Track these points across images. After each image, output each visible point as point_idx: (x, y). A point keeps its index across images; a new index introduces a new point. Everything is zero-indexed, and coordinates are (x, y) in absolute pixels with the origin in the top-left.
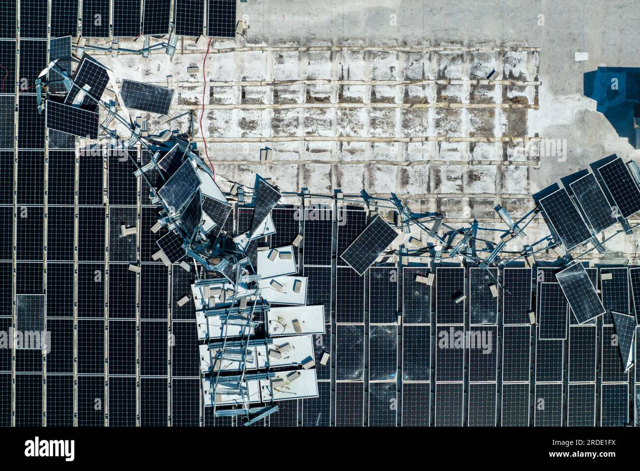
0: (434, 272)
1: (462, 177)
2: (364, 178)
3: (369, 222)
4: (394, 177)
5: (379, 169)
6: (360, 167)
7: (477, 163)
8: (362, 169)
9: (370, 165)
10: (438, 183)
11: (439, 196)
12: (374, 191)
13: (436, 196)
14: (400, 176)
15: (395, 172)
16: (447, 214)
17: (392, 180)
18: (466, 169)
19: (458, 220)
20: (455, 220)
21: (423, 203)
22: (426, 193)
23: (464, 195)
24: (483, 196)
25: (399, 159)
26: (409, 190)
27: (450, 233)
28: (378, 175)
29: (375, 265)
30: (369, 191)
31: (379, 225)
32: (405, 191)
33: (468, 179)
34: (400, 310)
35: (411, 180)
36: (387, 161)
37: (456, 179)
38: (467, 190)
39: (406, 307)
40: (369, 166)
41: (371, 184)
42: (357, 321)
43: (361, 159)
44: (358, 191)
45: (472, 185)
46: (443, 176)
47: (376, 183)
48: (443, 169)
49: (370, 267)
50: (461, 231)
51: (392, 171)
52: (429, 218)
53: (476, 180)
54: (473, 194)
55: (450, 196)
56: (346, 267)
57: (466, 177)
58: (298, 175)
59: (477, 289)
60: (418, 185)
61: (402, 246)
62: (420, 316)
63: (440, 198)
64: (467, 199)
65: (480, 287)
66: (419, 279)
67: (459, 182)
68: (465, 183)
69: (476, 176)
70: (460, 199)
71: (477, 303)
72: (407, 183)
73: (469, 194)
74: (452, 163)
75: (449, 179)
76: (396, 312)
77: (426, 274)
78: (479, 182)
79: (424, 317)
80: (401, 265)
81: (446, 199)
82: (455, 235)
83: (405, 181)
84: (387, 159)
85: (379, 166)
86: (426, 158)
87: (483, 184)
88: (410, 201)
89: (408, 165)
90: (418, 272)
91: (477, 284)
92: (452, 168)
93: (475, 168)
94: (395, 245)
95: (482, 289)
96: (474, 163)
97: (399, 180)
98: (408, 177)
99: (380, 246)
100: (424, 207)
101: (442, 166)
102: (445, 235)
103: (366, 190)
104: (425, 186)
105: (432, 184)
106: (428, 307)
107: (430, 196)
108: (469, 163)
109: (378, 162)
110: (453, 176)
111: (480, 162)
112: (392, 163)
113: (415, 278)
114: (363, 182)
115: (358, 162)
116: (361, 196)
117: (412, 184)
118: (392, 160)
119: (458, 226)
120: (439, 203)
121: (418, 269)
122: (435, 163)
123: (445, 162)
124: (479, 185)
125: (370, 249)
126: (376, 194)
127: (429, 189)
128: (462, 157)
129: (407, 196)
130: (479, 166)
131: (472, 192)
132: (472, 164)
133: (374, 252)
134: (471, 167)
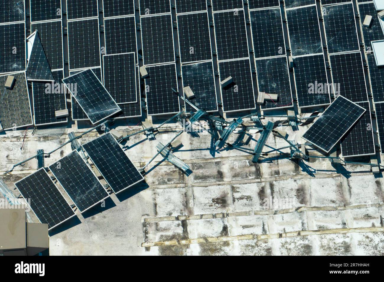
0: (258, 104)
1: (234, 201)
2: (350, 192)
3: (338, 146)
4: (314, 195)
5: (333, 202)
6: (356, 202)
7: (217, 216)
8: (353, 201)
9: (345, 206)
10: (262, 193)
11: (259, 180)
12: (336, 180)
13: (263, 180)
14: (308, 197)
15: (313, 200)
16: (248, 164)
17: (316, 191)
18: (230, 209)
19: (234, 158)
20: (238, 158)
21: (277, 173)
22: (274, 182)
23: (229, 183)
24: (207, 184)
25: (311, 213)
26: (295, 183)
27: (242, 144)
28: (333, 196)
29: (324, 107)
30: (343, 179)
31: (326, 143)
32: (300, 182)
33: (226, 198)
34: (291, 71)
35: (294, 193)
36: (324, 210)
37: (241, 198)
38: (227, 188)
39: (286, 72)
40: (346, 204)
41: (340, 186)
42: (337, 56)
43: (357, 210)
44: (354, 179)
45: (221, 193)
46: (256, 199)
47: (335, 188)
48: (257, 207)
49: (331, 104)
50: (230, 147)
51: (318, 200)
52: (270, 156)
53: (218, 199)
54: (219, 185)
55: (246, 181)
56: (358, 102)
57: (230, 200)
59: (208, 93)
60: (285, 189)
61: (295, 129)
62: (268, 66)
63: (258, 178)
64: (225, 179)
65: (204, 95)
66: (274, 97)
67: (237, 195)
68: (230, 195)
69: (217, 203)
70: (234, 179)
71: (207, 80)
72: (298, 190)
73: (224, 184)
74: (247, 214)
75: (249, 198)
76: (295, 66)
77: (267, 103)
78: (215, 197)
79: (264, 65)
80: (295, 109)
81: (250, 178)
82: (236, 142)
83: (301, 193)
84: (325, 212)
85: (333, 205)
86: (278, 217)
87: (208, 195)
88: (292, 173)
89: (299, 208)
90: (276, 104)
91: (208, 97)
92: (247, 209)
93: (220, 211)
94: (303, 130)
95: (201, 94)
96: (221, 216)
97: (307, 192)
98: (298, 196)
99: (323, 125)
100: (275, 169)
101: (258, 209)
102: (247, 143)
103: (345, 178)
104: (276, 189)
105: (268, 191)
106: (260, 74)
107: (270, 180)
108: (228, 215)
109: (336, 209)
110: (245, 201)
111: (214, 216)
112: (318, 208)
113: (278, 98)
114: (350, 188)
115: (359, 207)
116: (350, 173)
117: (292, 190)
118: (319, 212)
119: (233, 153)
120: (258, 174)
121: (276, 107)
122: (267, 213)
123: (255, 214)
124: (213, 194)
125: (333, 120)
126: (333, 177)
127: (272, 186)
128: (236, 220)
129: (296, 178)
130: (214, 213)
131: (220, 187)
132: (223, 214)
133: (328, 118)
134: (224, 211)
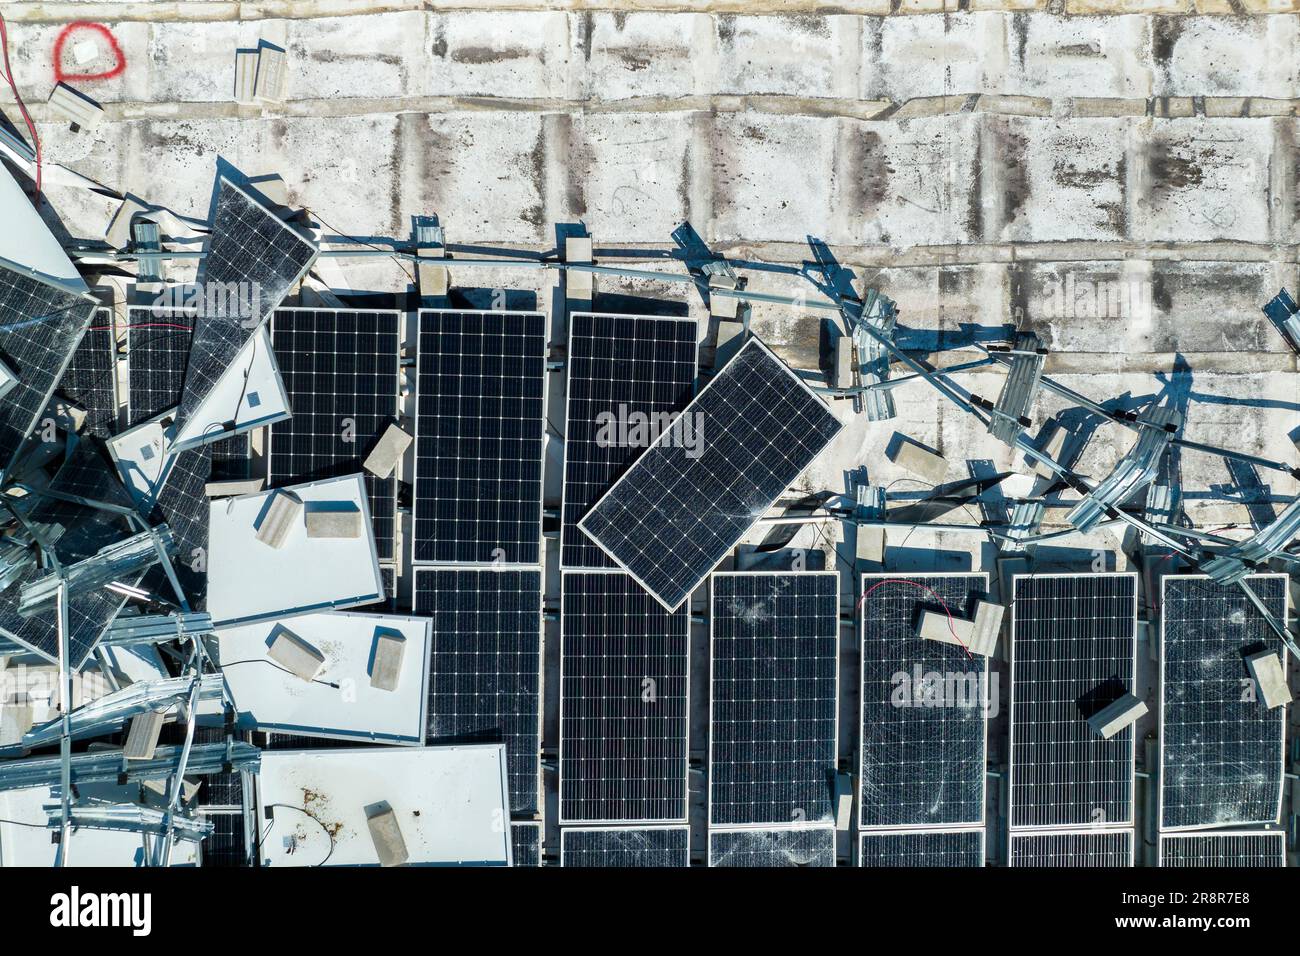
0: (1000, 597)
1: (1122, 168)
2: (686, 174)
3: (708, 370)
4: (822, 170)
5: (754, 133)
6: (671, 125)
7: (1187, 106)
8: (678, 129)
9: (714, 113)
10: (1016, 196)
11: (1023, 253)
12: (732, 228)
13: (1006, 253)
14: (846, 164)
15: (828, 147)
16: (1055, 332)
17: (811, 184)
18: (1137, 133)
19: (1107, 362)
20: (1091, 360)
21: (948, 282)
22: (964, 238)
23: (1131, 247)
24: (1214, 251)
25: (845, 90)
26: (889, 227)
27: (1068, 419)
28: (750, 158)
29: (735, 563)
30: (710, 233)
31: (754, 384)
32: (869, 231)
33: (1149, 180)
34: (849, 763)
35: (896, 184)
36: (792, 99)
37: (1094, 176)
38: (1142, 226)
39: (873, 750)
40: (709, 118)
41: (720, 201)
42: (654, 812)
43: (672, 90)
44: (660, 232)
45: (1167, 205)
46: (1039, 166)
47: (741, 194)
48: (1037, 131)
49: (712, 573)
50: (1120, 410)
51: (811, 144)
52: (975, 352)
53: (1181, 182)
54: (1171, 245)
55: (1069, 253)
56: (604, 571)
57: (1138, 168)
58: (396, 161)
59: (1193, 672)
60: (928, 203)
61: (859, 477)
62: (934, 788)
63: (1025, 262)
64: (1146, 268)
65: (1207, 662)
66: (935, 628)
67: (1108, 192)
68: (1136, 194)
69: (1183, 164)
70: (1114, 265)
71: (1190, 731)
72: (879, 196)
73: (1155, 245)
74: (1079, 107)
75: (1066, 176)
76: (830, 775)
77: (964, 604)
78: (1193, 192)
79: (953, 793)
80: (854, 566)
81: (1051, 268)
82: (1090, 428)
83: (870, 188)
84: (791, 88)
85: (755, 118)
86: (965, 83)
87: (1214, 199)
88: (893, 274)
89: (882, 116)
90: (928, 595)
91: (1194, 650)
92: (1076, 127)
93: (1179, 128)
94: (824, 471)
95: (1214, 671)
96: (1173, 107)
97: (846, 184)
98: (883, 168)
99: (756, 474)
100: (956, 301)
101: (1035, 121)
102: (1049, 428)
103: (697, 227)
104: (960, 207)
105: (992, 200)
106: (973, 750)
107: (982, 252)
108: (1150, 108)
109: (750, 101)
110: (1083, 164)
111: (1199, 105)
112: (813, 108)
113: (916, 623)
114: (683, 191)
115: (662, 102)
116: (675, 255)
117: (902, 200)
118: (812, 91)
119: (1105, 387)
120: (1021, 284)
121: (930, 582)
122: (1004, 105)
123: (1048, 103)
124: (1196, 207)
125: (714, 489)
126: (742, 242)
127: (975, 224)
128: (1121, 81)
129: (881, 253)
130: (1197, 121)
131: (1167, 236)
132: (1166, 113)
133: (732, 504)
134: (1160, 124)
